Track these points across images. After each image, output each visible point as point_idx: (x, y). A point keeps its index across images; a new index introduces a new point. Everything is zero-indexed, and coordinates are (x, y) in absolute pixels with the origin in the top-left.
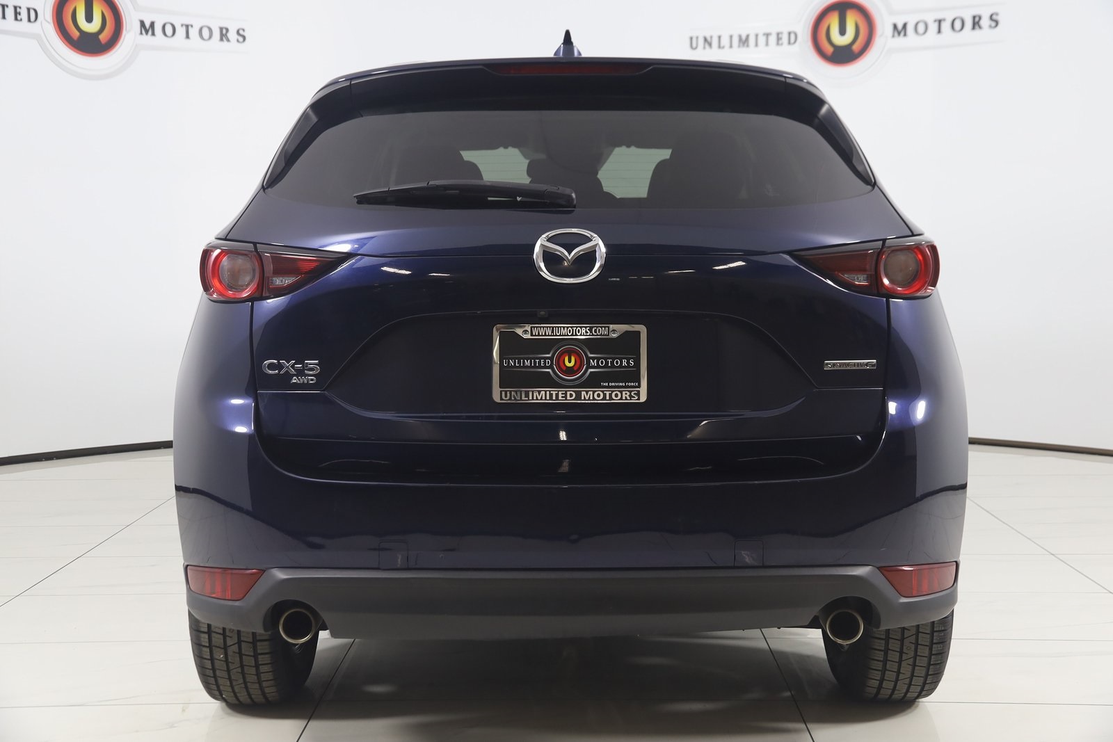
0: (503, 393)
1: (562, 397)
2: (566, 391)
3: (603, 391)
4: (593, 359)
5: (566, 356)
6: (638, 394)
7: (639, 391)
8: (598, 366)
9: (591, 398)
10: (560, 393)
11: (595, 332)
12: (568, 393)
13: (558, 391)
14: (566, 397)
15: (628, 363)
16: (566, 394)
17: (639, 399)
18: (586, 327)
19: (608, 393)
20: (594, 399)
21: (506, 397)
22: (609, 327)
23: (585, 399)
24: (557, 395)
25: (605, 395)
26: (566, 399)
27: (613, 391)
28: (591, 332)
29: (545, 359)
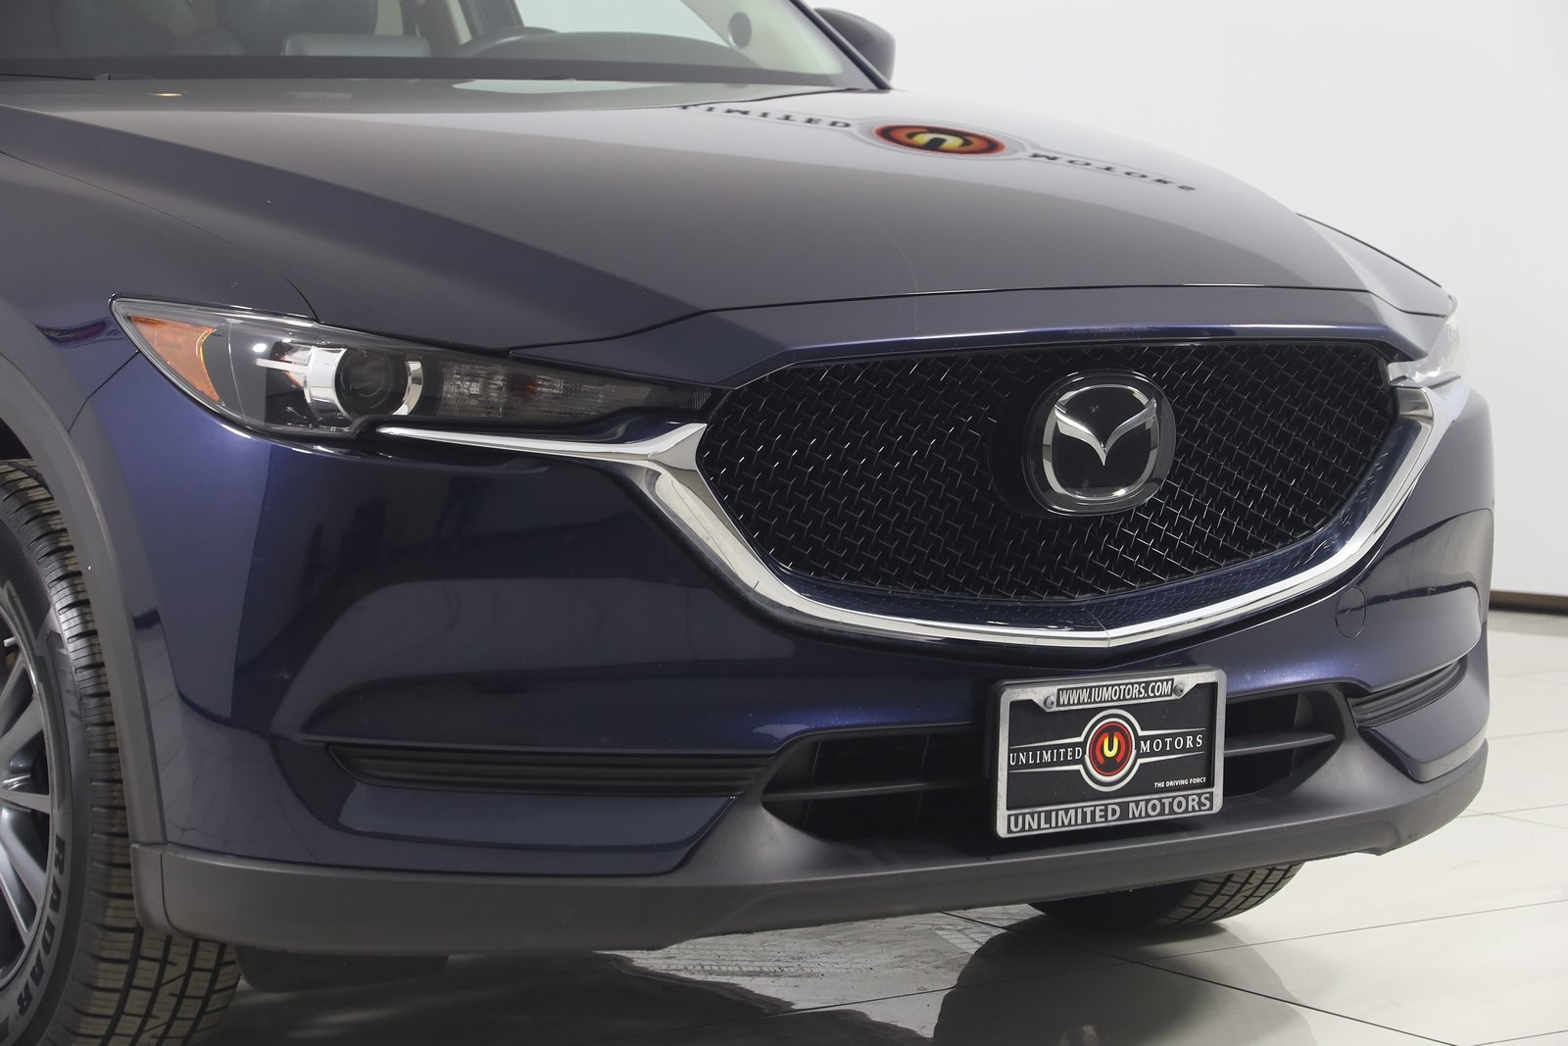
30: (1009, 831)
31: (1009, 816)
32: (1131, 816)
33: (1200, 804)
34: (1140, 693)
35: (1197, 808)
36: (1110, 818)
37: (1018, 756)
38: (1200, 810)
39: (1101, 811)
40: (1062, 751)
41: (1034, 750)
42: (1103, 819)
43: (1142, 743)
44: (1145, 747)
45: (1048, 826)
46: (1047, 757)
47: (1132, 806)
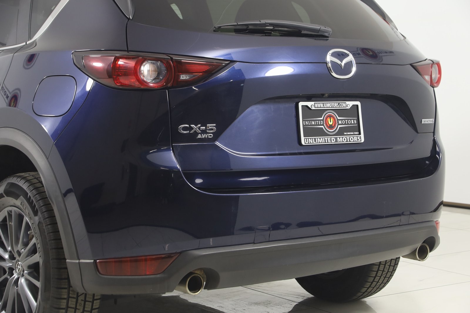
0: (305, 139)
1: (330, 141)
2: (331, 138)
3: (346, 137)
4: (340, 120)
5: (329, 118)
6: (360, 138)
7: (360, 137)
8: (342, 124)
9: (342, 141)
10: (329, 139)
11: (341, 106)
12: (332, 139)
13: (328, 138)
14: (331, 141)
15: (354, 122)
16: (331, 139)
17: (361, 141)
18: (337, 103)
19: (348, 138)
20: (343, 142)
21: (307, 142)
22: (346, 103)
23: (339, 142)
24: (327, 140)
25: (347, 139)
26: (332, 142)
27: (350, 137)
28: (339, 105)
29: (320, 120)
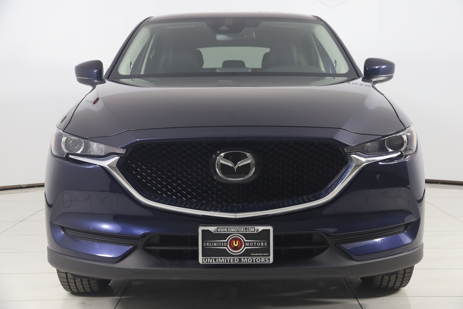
30: (203, 262)
31: (203, 259)
32: (242, 262)
33: (265, 260)
34: (244, 230)
35: (264, 261)
36: (235, 261)
37: (206, 244)
38: (265, 262)
39: (232, 259)
40: (220, 243)
41: (211, 243)
42: (233, 262)
43: (246, 243)
44: (247, 244)
45: (215, 262)
46: (215, 244)
47: (243, 259)
